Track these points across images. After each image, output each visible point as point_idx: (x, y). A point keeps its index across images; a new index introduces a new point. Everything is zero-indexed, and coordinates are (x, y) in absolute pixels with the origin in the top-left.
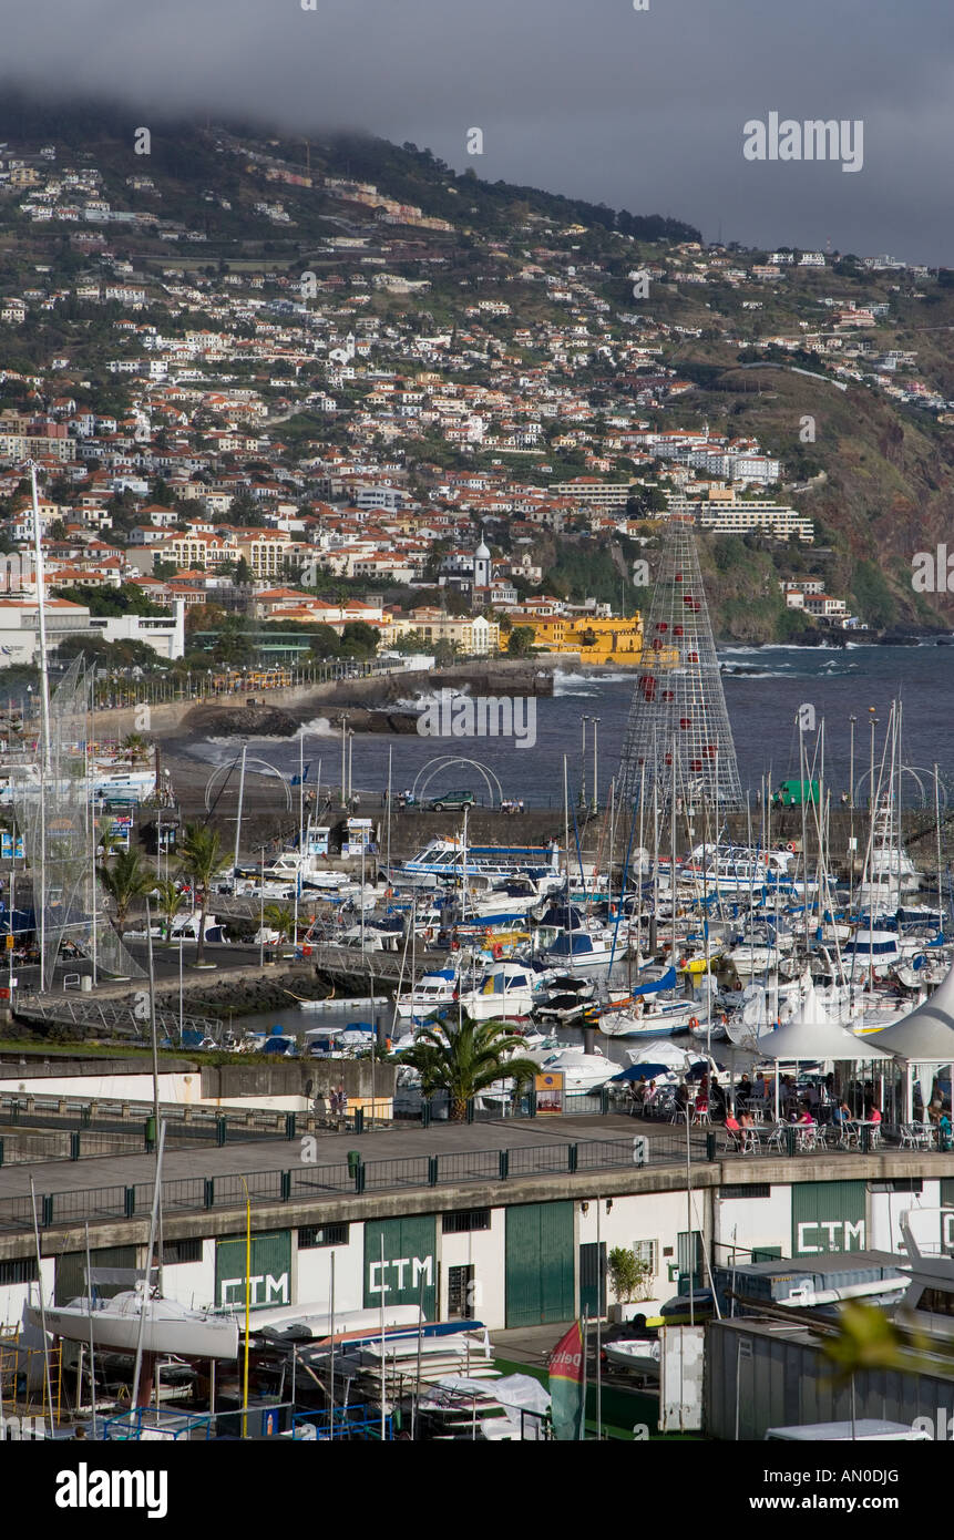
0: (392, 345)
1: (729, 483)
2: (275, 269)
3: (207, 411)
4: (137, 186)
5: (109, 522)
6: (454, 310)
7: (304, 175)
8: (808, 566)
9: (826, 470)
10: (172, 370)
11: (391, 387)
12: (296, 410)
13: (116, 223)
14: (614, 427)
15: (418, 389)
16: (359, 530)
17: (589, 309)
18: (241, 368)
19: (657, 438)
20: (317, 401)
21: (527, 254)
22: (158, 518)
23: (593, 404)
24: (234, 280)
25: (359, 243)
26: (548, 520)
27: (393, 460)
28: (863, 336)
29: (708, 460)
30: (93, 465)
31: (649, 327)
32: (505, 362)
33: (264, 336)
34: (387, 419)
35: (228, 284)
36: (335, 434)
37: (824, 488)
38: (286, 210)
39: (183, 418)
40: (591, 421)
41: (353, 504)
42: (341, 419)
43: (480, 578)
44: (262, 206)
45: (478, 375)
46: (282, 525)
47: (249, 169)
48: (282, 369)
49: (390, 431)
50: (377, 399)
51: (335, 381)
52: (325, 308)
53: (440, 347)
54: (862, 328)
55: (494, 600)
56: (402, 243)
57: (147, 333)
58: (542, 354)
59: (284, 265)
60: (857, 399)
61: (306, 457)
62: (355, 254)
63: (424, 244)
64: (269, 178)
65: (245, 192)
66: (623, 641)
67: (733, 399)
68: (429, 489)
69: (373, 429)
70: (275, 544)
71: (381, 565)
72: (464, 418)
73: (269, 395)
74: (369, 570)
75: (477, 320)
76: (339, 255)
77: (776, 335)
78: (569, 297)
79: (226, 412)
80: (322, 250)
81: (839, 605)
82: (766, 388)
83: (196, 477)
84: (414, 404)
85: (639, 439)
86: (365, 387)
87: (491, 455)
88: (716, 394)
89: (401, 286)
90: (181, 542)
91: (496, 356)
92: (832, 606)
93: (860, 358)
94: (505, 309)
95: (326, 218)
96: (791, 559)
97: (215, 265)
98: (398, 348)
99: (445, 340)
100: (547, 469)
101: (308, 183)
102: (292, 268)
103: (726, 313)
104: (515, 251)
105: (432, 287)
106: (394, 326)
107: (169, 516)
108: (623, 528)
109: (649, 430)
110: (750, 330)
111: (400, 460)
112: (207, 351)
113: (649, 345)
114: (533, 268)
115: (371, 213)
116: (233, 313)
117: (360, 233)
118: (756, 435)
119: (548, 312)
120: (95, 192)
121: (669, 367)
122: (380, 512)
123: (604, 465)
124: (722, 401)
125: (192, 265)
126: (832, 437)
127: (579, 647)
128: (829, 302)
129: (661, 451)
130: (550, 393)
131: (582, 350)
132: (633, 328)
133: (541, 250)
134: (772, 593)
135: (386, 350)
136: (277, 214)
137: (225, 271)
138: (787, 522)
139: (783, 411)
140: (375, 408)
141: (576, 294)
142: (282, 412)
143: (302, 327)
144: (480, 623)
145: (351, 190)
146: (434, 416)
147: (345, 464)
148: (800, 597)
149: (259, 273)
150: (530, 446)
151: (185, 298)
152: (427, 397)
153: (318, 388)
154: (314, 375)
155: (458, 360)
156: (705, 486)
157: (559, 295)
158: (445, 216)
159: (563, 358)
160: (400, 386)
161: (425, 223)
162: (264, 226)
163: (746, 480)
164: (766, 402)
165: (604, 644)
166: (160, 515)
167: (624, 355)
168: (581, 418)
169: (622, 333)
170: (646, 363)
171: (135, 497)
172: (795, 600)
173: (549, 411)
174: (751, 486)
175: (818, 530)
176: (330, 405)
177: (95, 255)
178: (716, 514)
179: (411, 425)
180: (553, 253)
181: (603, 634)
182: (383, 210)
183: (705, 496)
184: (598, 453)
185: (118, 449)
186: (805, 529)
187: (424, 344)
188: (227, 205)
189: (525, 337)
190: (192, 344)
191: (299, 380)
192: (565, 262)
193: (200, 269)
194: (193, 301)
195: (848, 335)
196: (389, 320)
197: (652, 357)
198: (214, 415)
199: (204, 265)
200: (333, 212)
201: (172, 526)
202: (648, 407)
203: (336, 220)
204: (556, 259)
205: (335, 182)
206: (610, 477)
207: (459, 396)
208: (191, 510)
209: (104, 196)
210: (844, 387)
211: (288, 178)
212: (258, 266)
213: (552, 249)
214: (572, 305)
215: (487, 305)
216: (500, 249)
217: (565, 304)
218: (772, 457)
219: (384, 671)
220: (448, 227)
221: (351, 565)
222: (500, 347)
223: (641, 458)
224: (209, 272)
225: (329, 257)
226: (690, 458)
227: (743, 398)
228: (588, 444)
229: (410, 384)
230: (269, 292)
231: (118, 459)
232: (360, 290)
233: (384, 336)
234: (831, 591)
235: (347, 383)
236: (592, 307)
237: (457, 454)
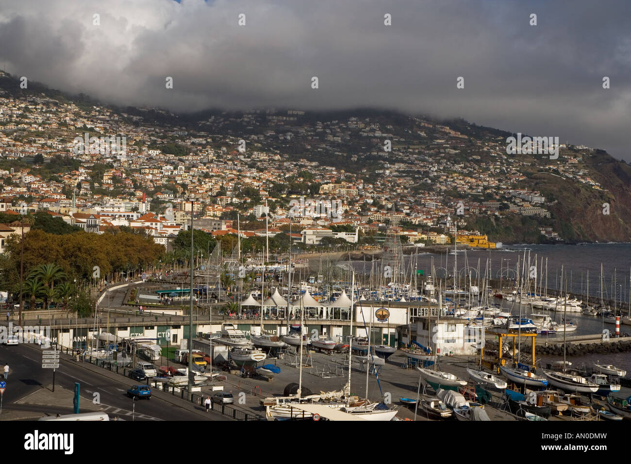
0: (449, 166)
1: (530, 202)
2: (421, 148)
3: (396, 183)
4: (388, 127)
5: (360, 210)
6: (466, 158)
7: (431, 125)
8: (548, 224)
9: (557, 200)
10: (391, 172)
11: (445, 177)
12: (421, 183)
13: (383, 137)
14: (502, 188)
15: (452, 178)
16: (423, 213)
17: (501, 158)
18: (408, 172)
19: (513, 191)
20: (426, 180)
21: (487, 144)
22: (373, 209)
23: (499, 182)
24: (411, 150)
25: (443, 141)
26: (474, 211)
27: (441, 195)
28: (574, 166)
29: (526, 197)
30: (361, 196)
31: (517, 162)
32: (478, 171)
33: (416, 164)
34: (444, 185)
35: (409, 151)
36: (429, 188)
37: (557, 204)
38: (425, 133)
39: (389, 184)
40: (496, 186)
41: (425, 206)
42: (432, 185)
43: (448, 225)
44: (419, 132)
45: (470, 175)
46: (404, 211)
47: (417, 123)
48: (419, 172)
49: (444, 188)
50: (441, 180)
51: (431, 175)
52: (433, 157)
53: (461, 167)
54: (574, 164)
55: (450, 230)
56: (454, 141)
57: (386, 163)
58: (488, 169)
59: (424, 147)
60: (568, 182)
61: (419, 194)
62: (442, 144)
63: (459, 141)
64: (421, 125)
65: (415, 129)
66: (481, 241)
67: (535, 181)
68: (448, 203)
69: (439, 187)
70: (399, 216)
71: (425, 221)
72: (463, 185)
73: (414, 179)
74: (422, 222)
75: (472, 160)
76: (438, 144)
77: (551, 165)
78: (496, 155)
79: (401, 183)
80: (434, 143)
81: (556, 234)
82: (544, 179)
83: (386, 199)
84: (451, 181)
85: (508, 191)
86: (438, 177)
87: (469, 194)
88: (532, 180)
89: (453, 152)
90: (376, 215)
91: (475, 170)
92: (554, 234)
93: (573, 171)
94: (479, 158)
95: (435, 135)
96: (543, 222)
97: (406, 147)
98: (450, 167)
99: (462, 165)
100: (483, 198)
101: (431, 126)
102: (426, 147)
103: (538, 159)
104: (483, 143)
105: (461, 152)
106: (450, 162)
107: (375, 209)
108: (497, 214)
109: (511, 189)
110: (544, 164)
111: (443, 195)
112: (400, 168)
113: (516, 167)
114: (487, 147)
115: (447, 134)
116: (410, 158)
117: (443, 139)
118: (539, 190)
119: (490, 158)
120: (378, 129)
121: (520, 173)
122: (431, 208)
123: (498, 197)
124: (533, 182)
125: (401, 147)
126: (561, 191)
127: (469, 242)
128: (566, 157)
129: (513, 194)
130: (488, 179)
131: (498, 168)
132: (512, 163)
133: (490, 143)
134: (537, 230)
135: (447, 168)
136: (423, 134)
137: (409, 148)
138: (544, 212)
139: (548, 185)
140: (441, 182)
141: (498, 154)
142: (417, 183)
143: (426, 162)
144: (443, 236)
145: (442, 128)
146: (455, 184)
147: (428, 196)
148: (544, 232)
149: (417, 149)
150: (479, 192)
151: (398, 155)
152: (454, 180)
153: (427, 177)
154: (426, 174)
155: (466, 170)
156: (524, 203)
157: (493, 154)
158: (466, 135)
159: (493, 170)
160: (447, 177)
161: (461, 136)
162: (419, 137)
163: (535, 202)
164: (544, 182)
165: (476, 242)
166: (373, 208)
167: (509, 170)
168: (494, 185)
169: (509, 164)
170: (514, 172)
171: (368, 204)
172: (543, 232)
173: (486, 184)
174: (536, 203)
175: (552, 215)
176: (429, 181)
177: (377, 144)
178: (525, 210)
179: (449, 186)
180: (494, 144)
181: (476, 239)
182: (450, 133)
183: (522, 206)
184: (497, 194)
185: (368, 192)
186: (548, 215)
187: (457, 166)
188: (410, 132)
189: (483, 165)
190: (397, 166)
191: (422, 175)
192: (496, 146)
193: (402, 148)
194: (400, 156)
195: (570, 165)
196: (449, 160)
197: (516, 170)
198: (398, 184)
199: (404, 146)
200: (438, 133)
201: (375, 211)
202: (513, 183)
203: (437, 135)
204: (494, 145)
205: (438, 126)
206: (498, 200)
207: (463, 179)
208: (381, 207)
209: (380, 130)
210: (565, 179)
211: (426, 125)
212: (417, 147)
213: (493, 143)
214: (497, 157)
215: (474, 157)
216: (480, 143)
217: (495, 156)
218: (543, 196)
219: (407, 247)
220: (466, 137)
221: (417, 221)
222: (477, 167)
223: (508, 196)
224: (405, 148)
225: (435, 145)
226: (521, 196)
227: (538, 181)
228: (495, 192)
229: (450, 176)
230: (420, 153)
231: (368, 194)
232: (442, 153)
233: (447, 164)
234: (554, 231)
235: (434, 176)
236: (502, 158)
237: (460, 194)
